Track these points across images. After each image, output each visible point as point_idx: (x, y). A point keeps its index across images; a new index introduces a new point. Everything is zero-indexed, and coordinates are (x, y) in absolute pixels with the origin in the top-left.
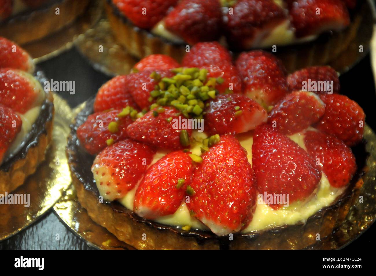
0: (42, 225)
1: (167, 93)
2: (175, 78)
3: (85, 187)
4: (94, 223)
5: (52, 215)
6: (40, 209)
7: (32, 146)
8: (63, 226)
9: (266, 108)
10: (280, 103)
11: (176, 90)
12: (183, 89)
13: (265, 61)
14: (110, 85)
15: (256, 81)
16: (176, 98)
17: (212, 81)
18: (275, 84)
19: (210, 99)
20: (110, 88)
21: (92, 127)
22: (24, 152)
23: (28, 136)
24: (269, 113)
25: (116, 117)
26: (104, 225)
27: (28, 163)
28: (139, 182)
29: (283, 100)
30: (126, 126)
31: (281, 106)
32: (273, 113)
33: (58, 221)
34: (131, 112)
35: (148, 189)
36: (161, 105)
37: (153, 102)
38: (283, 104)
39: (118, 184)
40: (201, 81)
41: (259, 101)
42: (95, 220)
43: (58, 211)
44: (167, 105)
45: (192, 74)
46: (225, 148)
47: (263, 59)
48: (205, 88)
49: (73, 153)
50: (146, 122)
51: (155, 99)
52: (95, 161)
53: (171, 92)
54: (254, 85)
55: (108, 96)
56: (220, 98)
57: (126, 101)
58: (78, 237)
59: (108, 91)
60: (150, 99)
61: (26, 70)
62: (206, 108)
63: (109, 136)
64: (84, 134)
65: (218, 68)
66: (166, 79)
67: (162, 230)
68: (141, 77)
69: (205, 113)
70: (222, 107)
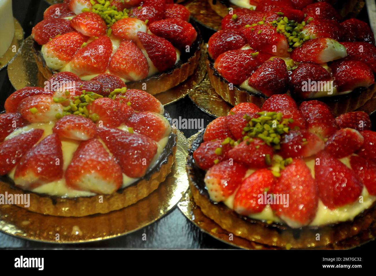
0: (171, 217)
1: (255, 129)
2: (260, 118)
3: (199, 192)
4: (205, 216)
5: (177, 209)
6: (169, 206)
7: (164, 163)
8: (184, 217)
9: (323, 140)
10: (333, 137)
11: (261, 127)
12: (266, 126)
13: (321, 107)
14: (215, 123)
15: (315, 122)
16: (261, 133)
17: (286, 121)
18: (328, 124)
19: (285, 133)
20: (215, 125)
21: (204, 151)
22: (159, 167)
23: (161, 156)
24: (325, 143)
25: (221, 144)
26: (212, 218)
27: (161, 175)
28: (237, 190)
29: (334, 134)
30: (227, 151)
31: (334, 138)
32: (328, 143)
33: (181, 214)
34: (230, 141)
35: (244, 195)
36: (251, 137)
37: (245, 135)
38: (335, 137)
39: (223, 191)
40: (278, 121)
41: (317, 135)
42: (206, 214)
43: (180, 208)
44: (255, 137)
45: (272, 116)
46: (296, 167)
47: (319, 106)
48: (281, 126)
49: (191, 168)
50: (242, 149)
51: (247, 133)
52: (206, 175)
53: (258, 128)
54: (314, 124)
55: (214, 130)
56: (292, 133)
57: (226, 134)
58: (195, 226)
59: (214, 127)
60: (243, 133)
61: (159, 112)
62: (282, 140)
63: (216, 158)
64: (199, 156)
65: (289, 112)
66: (254, 119)
67: (253, 223)
68: (237, 117)
69: (281, 143)
70: (293, 139)
